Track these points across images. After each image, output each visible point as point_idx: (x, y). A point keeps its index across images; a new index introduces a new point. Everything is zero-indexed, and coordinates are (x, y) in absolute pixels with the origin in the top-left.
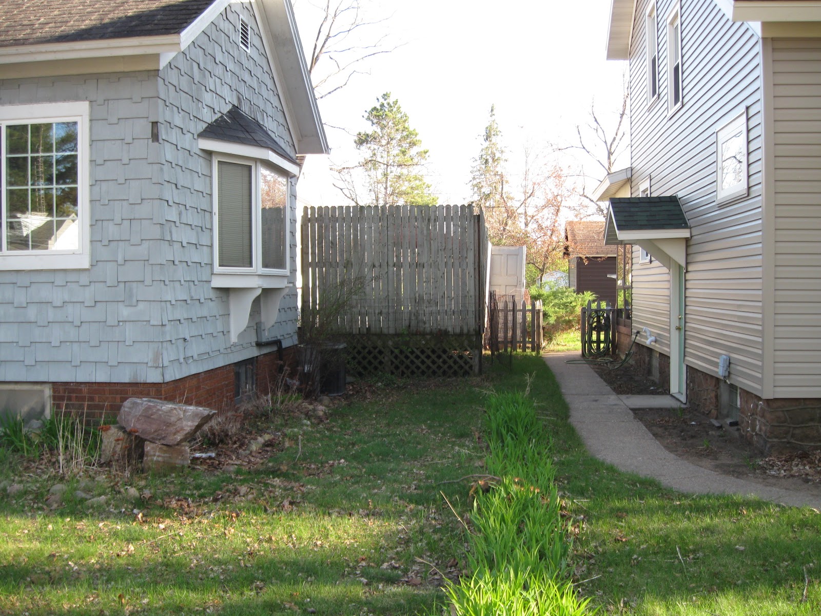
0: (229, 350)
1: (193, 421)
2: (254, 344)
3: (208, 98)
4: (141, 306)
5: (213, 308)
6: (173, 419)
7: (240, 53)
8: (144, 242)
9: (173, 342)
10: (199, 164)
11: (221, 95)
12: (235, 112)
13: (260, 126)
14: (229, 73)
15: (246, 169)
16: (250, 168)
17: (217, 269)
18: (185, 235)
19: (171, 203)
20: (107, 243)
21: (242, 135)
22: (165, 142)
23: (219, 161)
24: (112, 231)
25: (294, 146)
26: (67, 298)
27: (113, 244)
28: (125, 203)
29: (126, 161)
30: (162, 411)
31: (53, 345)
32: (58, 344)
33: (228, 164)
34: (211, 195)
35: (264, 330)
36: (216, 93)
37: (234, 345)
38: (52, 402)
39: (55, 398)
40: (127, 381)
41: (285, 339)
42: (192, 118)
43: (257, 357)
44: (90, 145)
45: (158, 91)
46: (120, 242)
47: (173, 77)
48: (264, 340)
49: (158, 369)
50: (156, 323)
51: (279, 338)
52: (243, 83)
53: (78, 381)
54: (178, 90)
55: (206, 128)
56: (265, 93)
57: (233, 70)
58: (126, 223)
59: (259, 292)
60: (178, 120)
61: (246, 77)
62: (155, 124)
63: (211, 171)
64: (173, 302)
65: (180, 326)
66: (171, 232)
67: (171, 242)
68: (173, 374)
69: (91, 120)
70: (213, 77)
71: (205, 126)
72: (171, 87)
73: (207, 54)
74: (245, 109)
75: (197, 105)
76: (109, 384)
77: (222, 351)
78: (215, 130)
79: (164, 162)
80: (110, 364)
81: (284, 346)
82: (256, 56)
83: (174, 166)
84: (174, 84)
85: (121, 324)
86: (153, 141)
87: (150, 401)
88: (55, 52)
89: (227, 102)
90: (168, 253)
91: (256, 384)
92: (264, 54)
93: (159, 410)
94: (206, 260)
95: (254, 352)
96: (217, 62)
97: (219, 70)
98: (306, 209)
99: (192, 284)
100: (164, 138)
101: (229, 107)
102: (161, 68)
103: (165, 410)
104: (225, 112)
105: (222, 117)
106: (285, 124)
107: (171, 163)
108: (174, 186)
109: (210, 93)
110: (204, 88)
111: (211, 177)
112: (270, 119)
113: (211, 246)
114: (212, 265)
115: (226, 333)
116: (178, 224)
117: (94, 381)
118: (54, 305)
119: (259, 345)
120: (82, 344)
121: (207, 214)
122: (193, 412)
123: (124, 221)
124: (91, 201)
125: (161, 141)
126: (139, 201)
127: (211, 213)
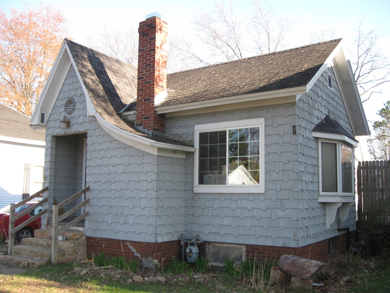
0: (326, 233)
1: (315, 268)
2: (337, 230)
3: (316, 113)
4: (288, 211)
5: (319, 212)
6: (306, 266)
7: (328, 91)
8: (290, 181)
9: (302, 228)
10: (312, 144)
11: (321, 111)
12: (327, 118)
13: (338, 124)
14: (324, 100)
15: (333, 145)
16: (336, 144)
17: (321, 193)
18: (307, 178)
19: (301, 163)
20: (272, 181)
21: (331, 129)
22: (299, 135)
23: (321, 142)
24: (275, 176)
25: (353, 132)
26: (254, 206)
27: (275, 182)
28: (281, 163)
29: (281, 144)
30: (300, 262)
31: (247, 227)
32: (249, 227)
33: (326, 143)
34: (318, 158)
35: (341, 223)
36: (319, 110)
37: (328, 230)
38: (246, 253)
39: (247, 251)
40: (280, 246)
41: (350, 227)
42: (309, 123)
43: (338, 236)
44: (265, 137)
45: (295, 112)
46: (278, 181)
47: (301, 105)
48: (341, 228)
49: (295, 241)
50: (295, 219)
51: (348, 226)
52: (330, 104)
53: (258, 244)
54: (303, 110)
55: (315, 127)
56: (339, 108)
57: (326, 99)
58: (281, 172)
59: (341, 204)
60: (304, 125)
61: (331, 101)
62: (294, 127)
63: (318, 147)
64: (302, 209)
65: (305, 220)
66: (301, 176)
67: (301, 181)
68: (302, 244)
69: (265, 126)
70: (318, 103)
71: (315, 126)
72: (300, 109)
73: (315, 93)
74: (331, 116)
75: (311, 116)
76: (272, 247)
77: (323, 233)
78: (319, 128)
79: (298, 144)
80: (273, 237)
81: (350, 231)
82: (335, 91)
83: (302, 145)
84: (302, 108)
85: (278, 219)
86: (293, 135)
87: (294, 257)
88: (250, 97)
89: (324, 114)
90: (300, 186)
91: (338, 249)
92: (339, 90)
93: (299, 261)
94: (316, 189)
95: (336, 234)
96: (319, 96)
97: (320, 100)
98: (359, 162)
99: (310, 200)
100: (298, 133)
101: (325, 116)
102: (296, 101)
103: (302, 262)
104: (323, 119)
105: (322, 121)
106: (349, 122)
107: (301, 144)
108: (302, 155)
109: (317, 110)
110: (314, 108)
111: (318, 149)
112: (342, 120)
113: (318, 182)
114: (318, 191)
115: (324, 224)
116: (304, 172)
117: (265, 245)
118: (248, 209)
119: (339, 230)
120: (260, 227)
121: (316, 167)
122: (315, 263)
123: (280, 171)
124: (265, 162)
125: (297, 134)
126: (287, 162)
127: (318, 166)
